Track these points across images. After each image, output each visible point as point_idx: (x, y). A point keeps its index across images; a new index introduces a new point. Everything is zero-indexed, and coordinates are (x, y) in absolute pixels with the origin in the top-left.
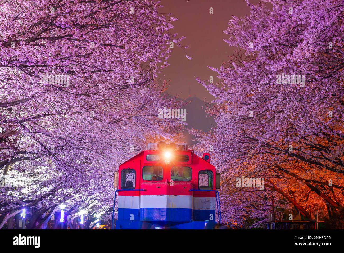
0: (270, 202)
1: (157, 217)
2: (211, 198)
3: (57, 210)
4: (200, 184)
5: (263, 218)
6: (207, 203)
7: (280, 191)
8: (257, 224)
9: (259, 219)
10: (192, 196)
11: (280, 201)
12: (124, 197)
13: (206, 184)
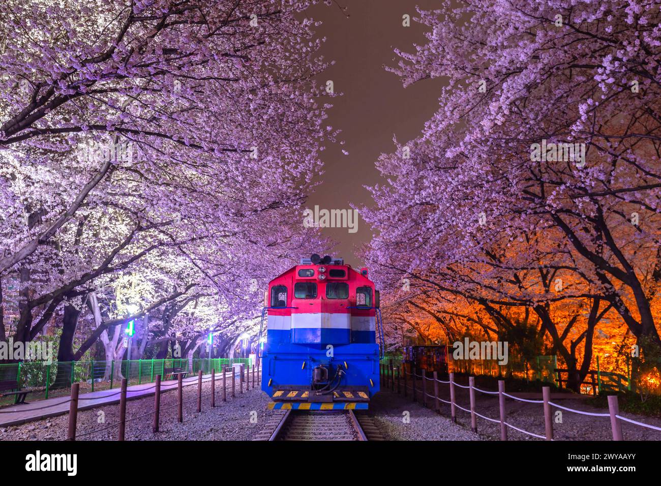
0: (400, 332)
1: (310, 338)
2: (370, 317)
3: (241, 339)
4: (358, 303)
5: (395, 344)
6: (366, 323)
7: (409, 323)
8: (391, 348)
9: (391, 345)
10: (350, 314)
11: (407, 331)
13: (363, 303)
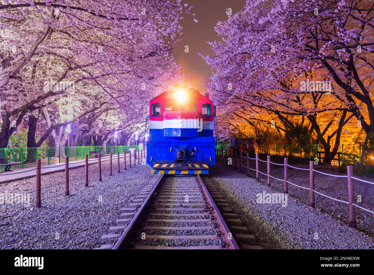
0: (227, 131)
1: (175, 134)
2: (210, 122)
3: (134, 134)
4: (203, 114)
5: (224, 138)
6: (207, 125)
7: (233, 125)
8: (222, 140)
9: (222, 138)
11: (232, 130)
12: (153, 121)
13: (206, 113)
